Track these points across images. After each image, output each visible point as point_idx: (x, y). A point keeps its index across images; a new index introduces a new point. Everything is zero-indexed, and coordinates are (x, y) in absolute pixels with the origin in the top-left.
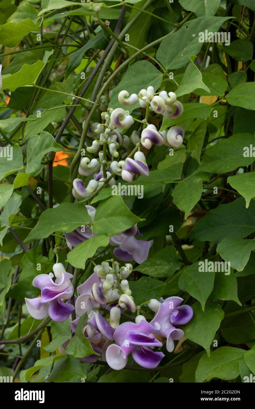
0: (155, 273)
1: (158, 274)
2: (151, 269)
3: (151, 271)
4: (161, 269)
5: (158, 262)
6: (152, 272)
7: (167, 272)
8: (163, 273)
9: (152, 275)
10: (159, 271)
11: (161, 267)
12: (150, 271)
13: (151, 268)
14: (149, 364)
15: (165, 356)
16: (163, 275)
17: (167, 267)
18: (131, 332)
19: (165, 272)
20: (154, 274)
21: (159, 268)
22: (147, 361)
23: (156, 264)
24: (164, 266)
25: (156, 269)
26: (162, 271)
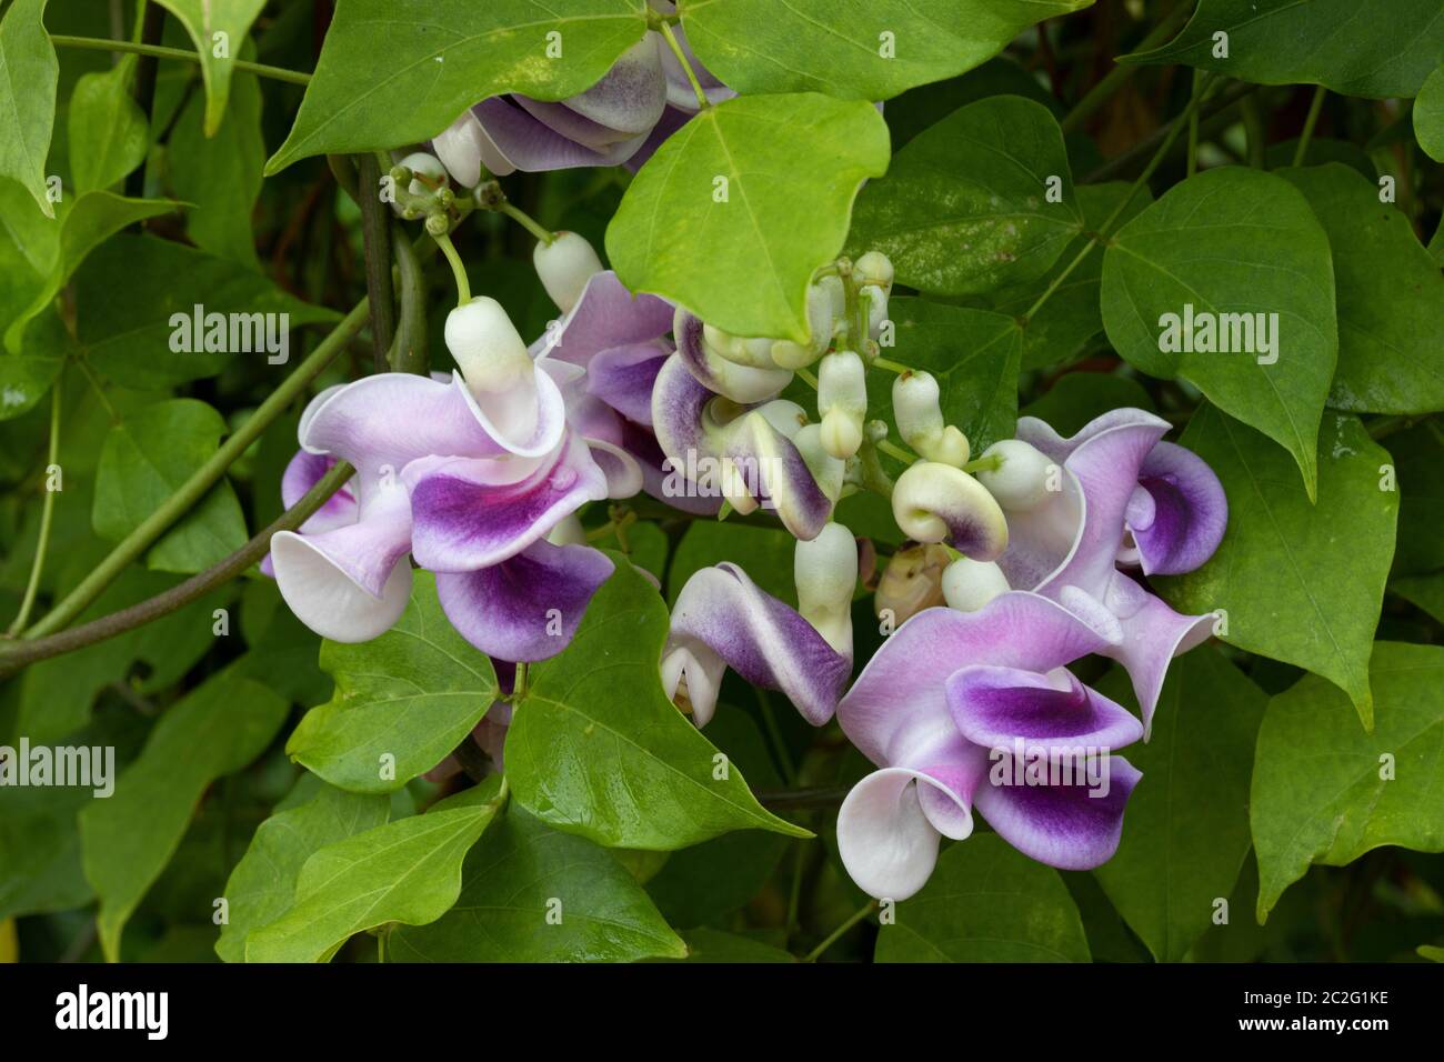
0: (952, 270)
1: (969, 276)
2: (921, 251)
3: (922, 262)
4: (978, 239)
5: (949, 201)
6: (929, 269)
7: (1013, 259)
8: (995, 267)
9: (938, 284)
10: (968, 259)
11: (971, 232)
12: (916, 261)
13: (916, 243)
14: (1086, 847)
15: (1142, 778)
16: (994, 276)
17: (1012, 229)
18: (966, 677)
19: (1004, 257)
20: (945, 277)
21: (963, 238)
22: (1070, 829)
23: (935, 215)
24: (988, 224)
25: (946, 245)
26: (989, 254)
